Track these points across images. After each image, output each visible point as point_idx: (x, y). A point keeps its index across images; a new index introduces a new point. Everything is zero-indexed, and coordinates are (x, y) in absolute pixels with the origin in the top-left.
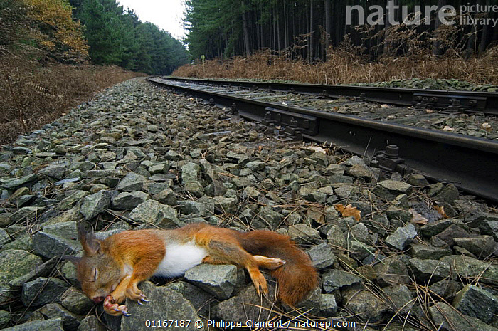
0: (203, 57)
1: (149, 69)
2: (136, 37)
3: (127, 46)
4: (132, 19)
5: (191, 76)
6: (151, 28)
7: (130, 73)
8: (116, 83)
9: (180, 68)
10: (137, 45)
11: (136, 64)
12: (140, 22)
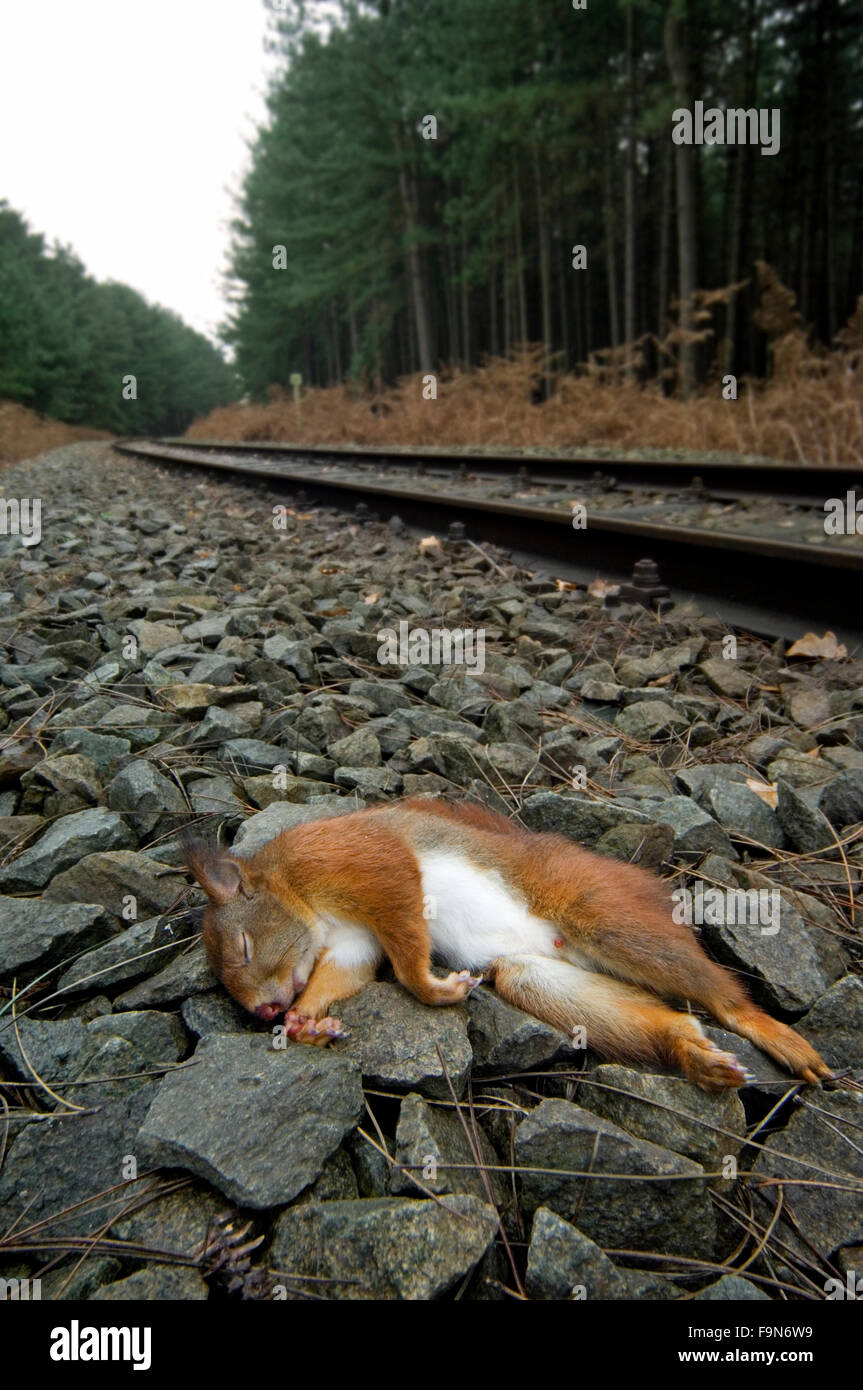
0: (296, 379)
1: (115, 417)
2: (80, 322)
3: (51, 347)
4: (67, 273)
5: (254, 436)
6: (122, 298)
7: (57, 430)
8: (16, 459)
9: (216, 414)
10: (81, 346)
11: (77, 401)
12: (90, 282)
